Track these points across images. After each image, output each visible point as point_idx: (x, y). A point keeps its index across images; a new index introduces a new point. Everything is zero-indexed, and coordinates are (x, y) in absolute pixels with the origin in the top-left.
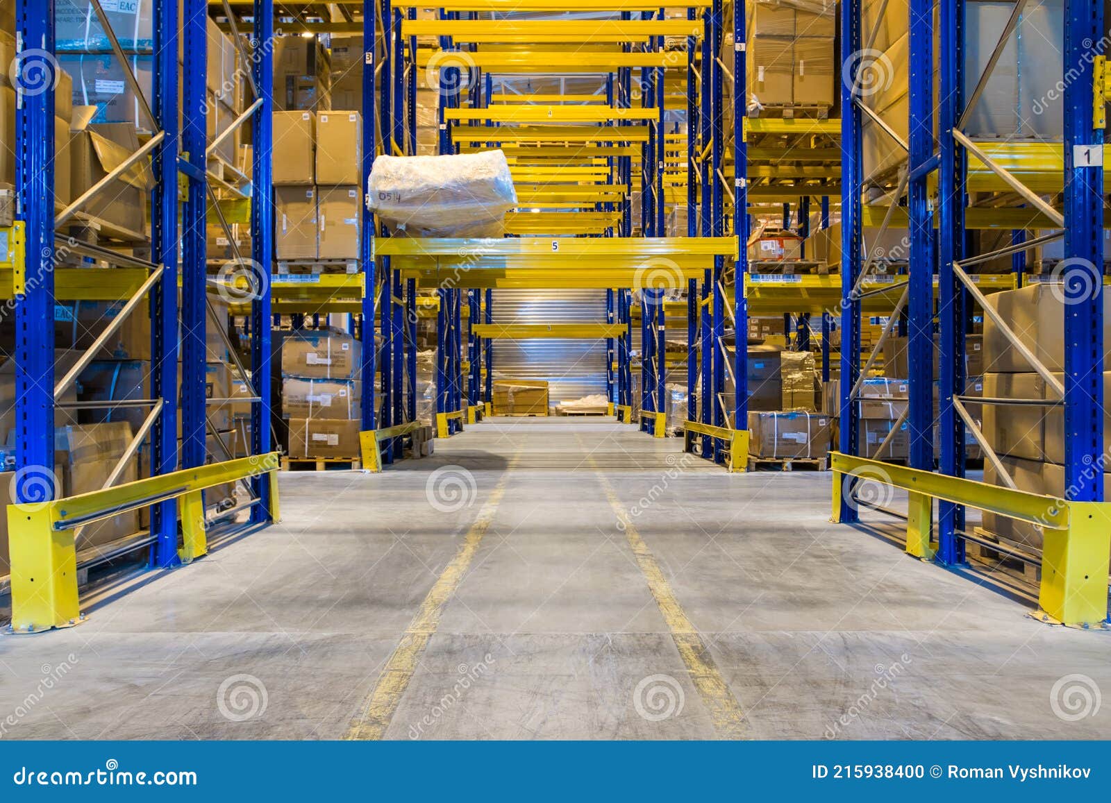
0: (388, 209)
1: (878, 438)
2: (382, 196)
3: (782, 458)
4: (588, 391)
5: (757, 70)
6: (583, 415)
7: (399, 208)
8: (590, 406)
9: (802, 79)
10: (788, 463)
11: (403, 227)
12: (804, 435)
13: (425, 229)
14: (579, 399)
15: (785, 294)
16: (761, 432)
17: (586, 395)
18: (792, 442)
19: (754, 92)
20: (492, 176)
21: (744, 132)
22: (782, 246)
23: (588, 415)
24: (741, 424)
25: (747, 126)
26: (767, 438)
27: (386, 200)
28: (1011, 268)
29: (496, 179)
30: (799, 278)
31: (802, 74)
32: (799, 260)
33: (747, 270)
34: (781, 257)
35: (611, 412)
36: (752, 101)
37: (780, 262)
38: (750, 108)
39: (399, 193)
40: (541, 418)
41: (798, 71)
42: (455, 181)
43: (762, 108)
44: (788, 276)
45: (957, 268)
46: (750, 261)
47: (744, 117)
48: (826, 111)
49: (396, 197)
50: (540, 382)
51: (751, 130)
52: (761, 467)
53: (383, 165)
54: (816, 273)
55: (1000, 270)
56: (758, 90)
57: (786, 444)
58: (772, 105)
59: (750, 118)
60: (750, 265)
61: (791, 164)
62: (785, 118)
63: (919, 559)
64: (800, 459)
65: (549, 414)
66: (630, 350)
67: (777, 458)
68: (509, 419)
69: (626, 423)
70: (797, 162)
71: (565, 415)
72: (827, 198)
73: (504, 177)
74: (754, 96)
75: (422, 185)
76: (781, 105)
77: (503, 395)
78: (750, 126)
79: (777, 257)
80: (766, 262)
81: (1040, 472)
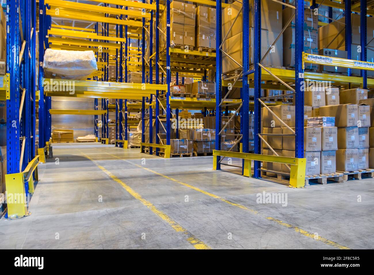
0: (51, 68)
1: (206, 146)
2: (50, 63)
3: (180, 153)
4: (88, 133)
5: (173, 33)
6: (87, 142)
7: (55, 68)
8: (89, 138)
9: (186, 37)
10: (182, 155)
11: (55, 75)
12: (186, 146)
13: (63, 76)
14: (85, 136)
15: (177, 103)
16: (174, 145)
17: (87, 135)
18: (183, 148)
19: (172, 40)
20: (90, 60)
21: (170, 52)
22: (180, 88)
23: (88, 142)
24: (168, 143)
25: (170, 50)
26: (176, 147)
27: (51, 65)
28: (240, 97)
29: (91, 61)
30: (185, 98)
31: (186, 36)
32: (185, 93)
33: (170, 95)
34: (179, 92)
35: (97, 140)
36: (172, 43)
37: (180, 93)
38: (171, 45)
39: (56, 63)
40: (70, 143)
41: (185, 35)
42: (77, 60)
43: (175, 45)
44: (182, 98)
45: (259, 100)
46: (171, 92)
47: (169, 47)
48: (193, 48)
49: (55, 64)
50: (71, 130)
51: (171, 52)
52: (174, 156)
53: (49, 52)
54: (190, 97)
55: (236, 98)
56: (173, 39)
57: (181, 149)
58: (178, 44)
59: (171, 48)
60: (171, 94)
61: (176, 62)
62: (181, 49)
63: (248, 177)
64: (185, 153)
65: (74, 142)
66: (108, 119)
67: (179, 153)
68: (59, 144)
69: (106, 144)
70: (178, 62)
71: (80, 142)
72: (178, 73)
73: (94, 60)
74: (172, 41)
75: (65, 61)
76: (180, 45)
77: (56, 135)
78: (171, 50)
79: (178, 91)
80: (176, 93)
81: (281, 152)
